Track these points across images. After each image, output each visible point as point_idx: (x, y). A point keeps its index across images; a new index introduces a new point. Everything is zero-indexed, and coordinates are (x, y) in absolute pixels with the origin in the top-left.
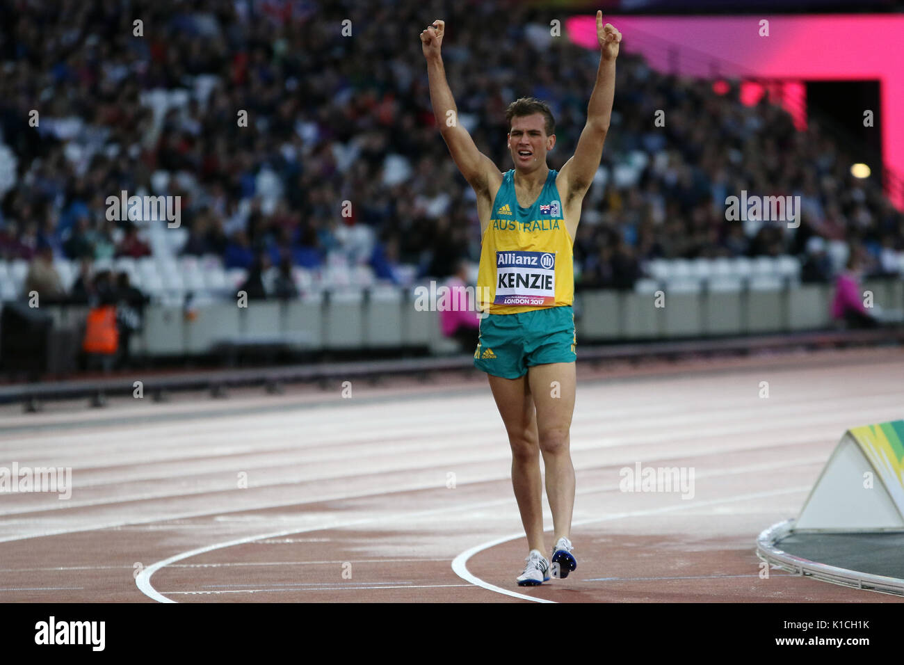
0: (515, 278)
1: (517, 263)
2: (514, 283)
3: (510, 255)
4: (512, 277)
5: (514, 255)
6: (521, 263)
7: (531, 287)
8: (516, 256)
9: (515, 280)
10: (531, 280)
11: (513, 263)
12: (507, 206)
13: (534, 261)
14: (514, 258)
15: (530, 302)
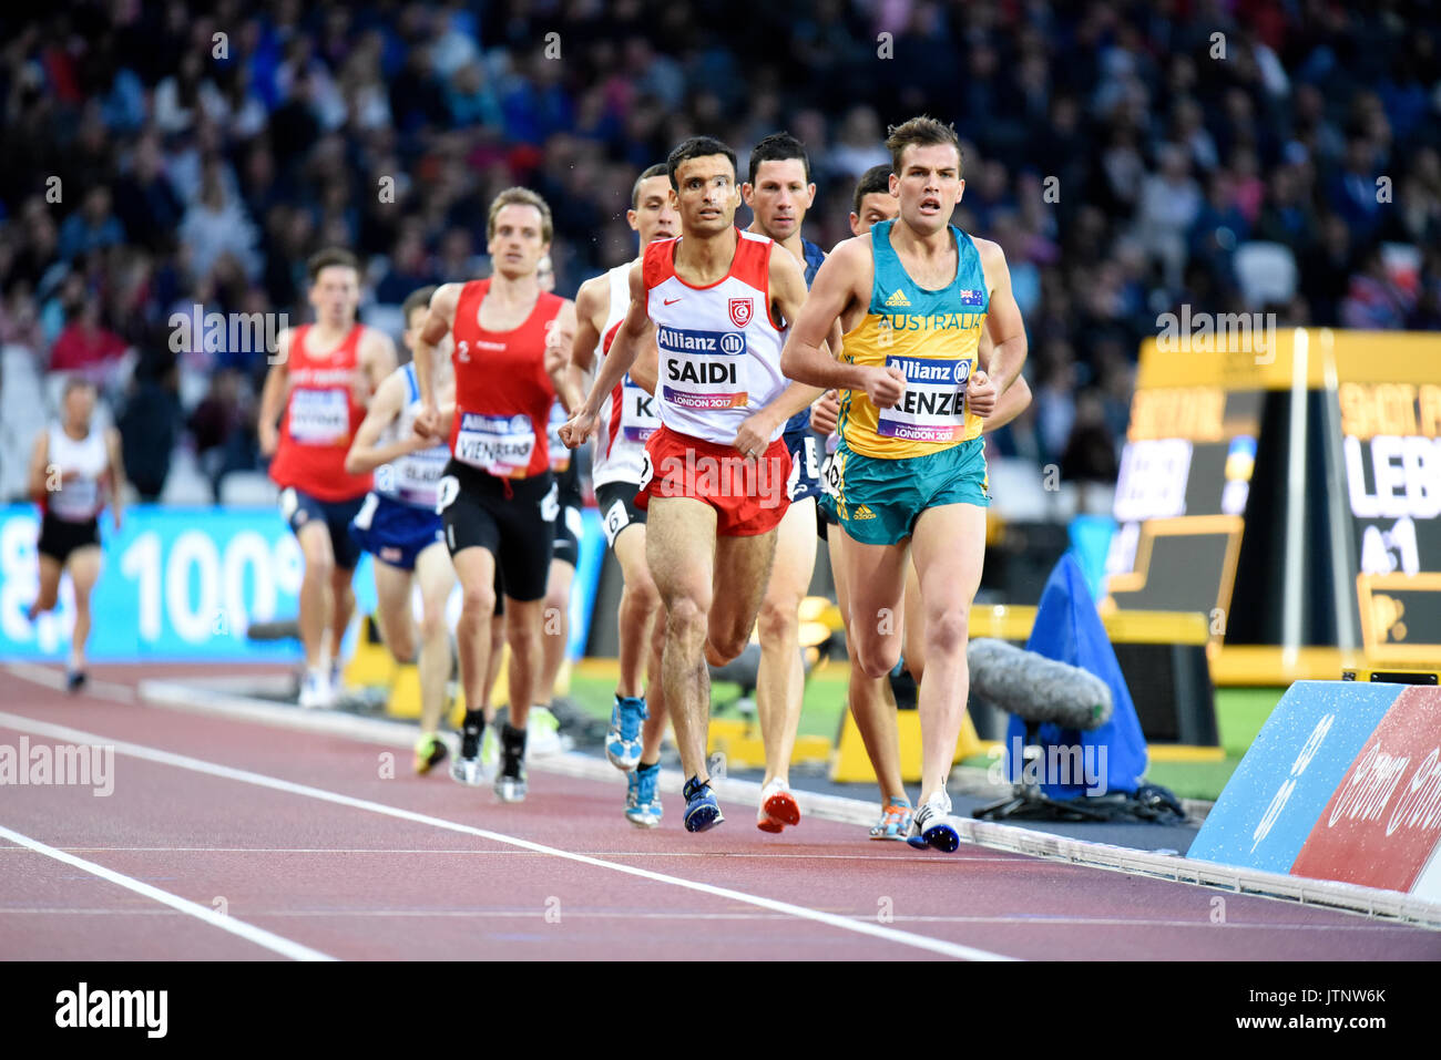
0: (916, 399)
1: (922, 377)
2: (915, 407)
3: (912, 363)
4: (912, 398)
5: (918, 364)
6: (927, 377)
7: (937, 413)
8: (921, 366)
9: (917, 404)
10: (939, 402)
11: (916, 376)
12: (899, 291)
13: (946, 374)
14: (917, 369)
15: (936, 436)
